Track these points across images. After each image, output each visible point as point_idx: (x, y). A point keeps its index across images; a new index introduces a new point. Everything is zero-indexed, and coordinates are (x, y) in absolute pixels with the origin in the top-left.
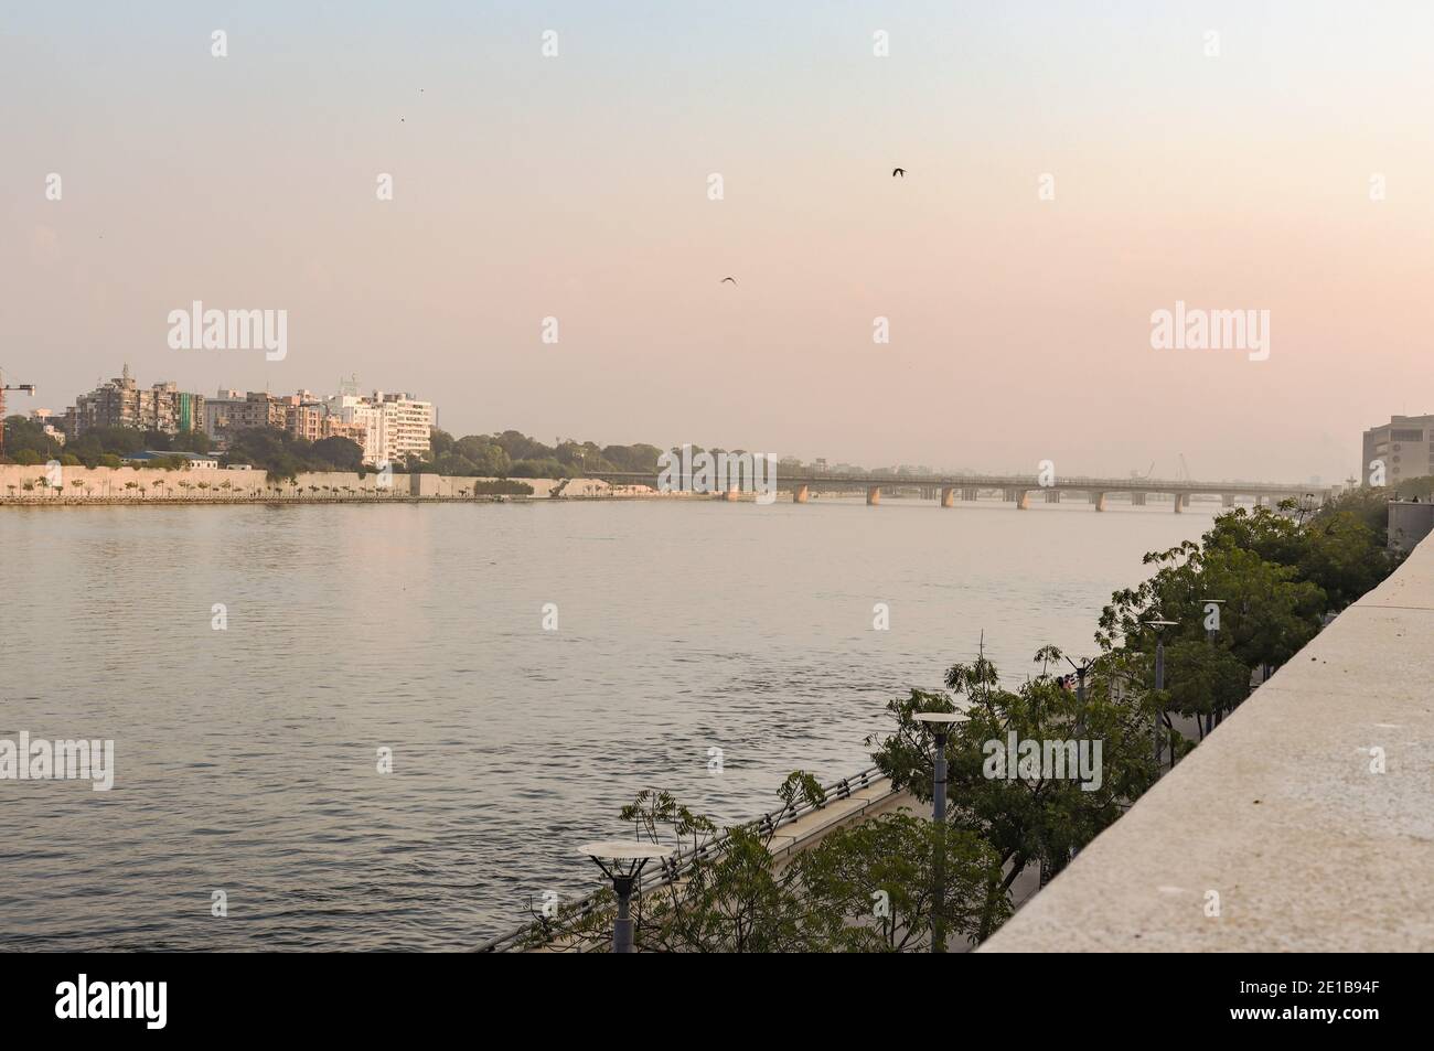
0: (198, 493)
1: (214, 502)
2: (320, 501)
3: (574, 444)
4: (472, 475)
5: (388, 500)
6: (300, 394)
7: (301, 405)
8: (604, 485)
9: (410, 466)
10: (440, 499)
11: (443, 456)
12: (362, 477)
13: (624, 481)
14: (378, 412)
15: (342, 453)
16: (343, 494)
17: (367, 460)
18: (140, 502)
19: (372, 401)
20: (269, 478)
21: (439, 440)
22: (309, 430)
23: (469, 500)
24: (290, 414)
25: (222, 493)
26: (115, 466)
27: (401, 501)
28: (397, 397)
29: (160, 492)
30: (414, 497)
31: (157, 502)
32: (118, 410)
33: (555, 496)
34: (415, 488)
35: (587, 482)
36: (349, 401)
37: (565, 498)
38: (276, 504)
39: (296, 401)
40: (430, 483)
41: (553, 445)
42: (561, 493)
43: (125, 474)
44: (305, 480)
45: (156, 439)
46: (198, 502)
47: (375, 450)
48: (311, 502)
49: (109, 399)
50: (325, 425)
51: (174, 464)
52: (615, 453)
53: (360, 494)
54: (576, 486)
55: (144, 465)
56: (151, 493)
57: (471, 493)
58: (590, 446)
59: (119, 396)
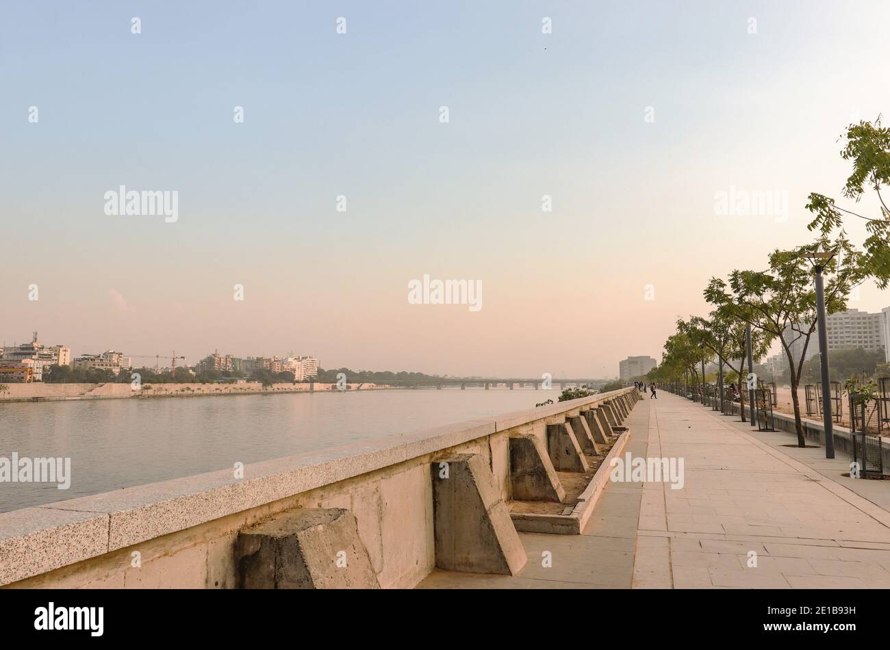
0: (240, 391)
1: (245, 394)
2: (280, 393)
3: (365, 372)
4: (331, 383)
5: (303, 392)
6: (274, 357)
7: (275, 361)
8: (374, 385)
9: (311, 380)
10: (321, 391)
11: (322, 376)
12: (294, 384)
13: (381, 384)
14: (300, 363)
15: (288, 377)
16: (288, 390)
17: (296, 379)
18: (220, 395)
19: (298, 359)
20: (263, 385)
21: (320, 371)
22: (277, 369)
23: (330, 391)
24: (270, 364)
25: (248, 391)
26: (212, 383)
27: (307, 392)
28: (306, 358)
29: (227, 391)
30: (312, 391)
31: (226, 395)
32: (214, 364)
33: (358, 389)
34: (312, 387)
35: (369, 384)
36: (290, 359)
37: (361, 390)
38: (265, 394)
39: (273, 360)
40: (317, 386)
41: (358, 372)
42: (361, 388)
43: (215, 385)
44: (275, 386)
45: (226, 374)
46: (239, 394)
47: (299, 375)
48: (277, 393)
49: (210, 361)
50: (282, 367)
51: (232, 382)
52: (378, 374)
53: (294, 390)
54: (365, 386)
55: (222, 382)
56: (224, 391)
57: (330, 389)
58: (370, 372)
59: (214, 360)
